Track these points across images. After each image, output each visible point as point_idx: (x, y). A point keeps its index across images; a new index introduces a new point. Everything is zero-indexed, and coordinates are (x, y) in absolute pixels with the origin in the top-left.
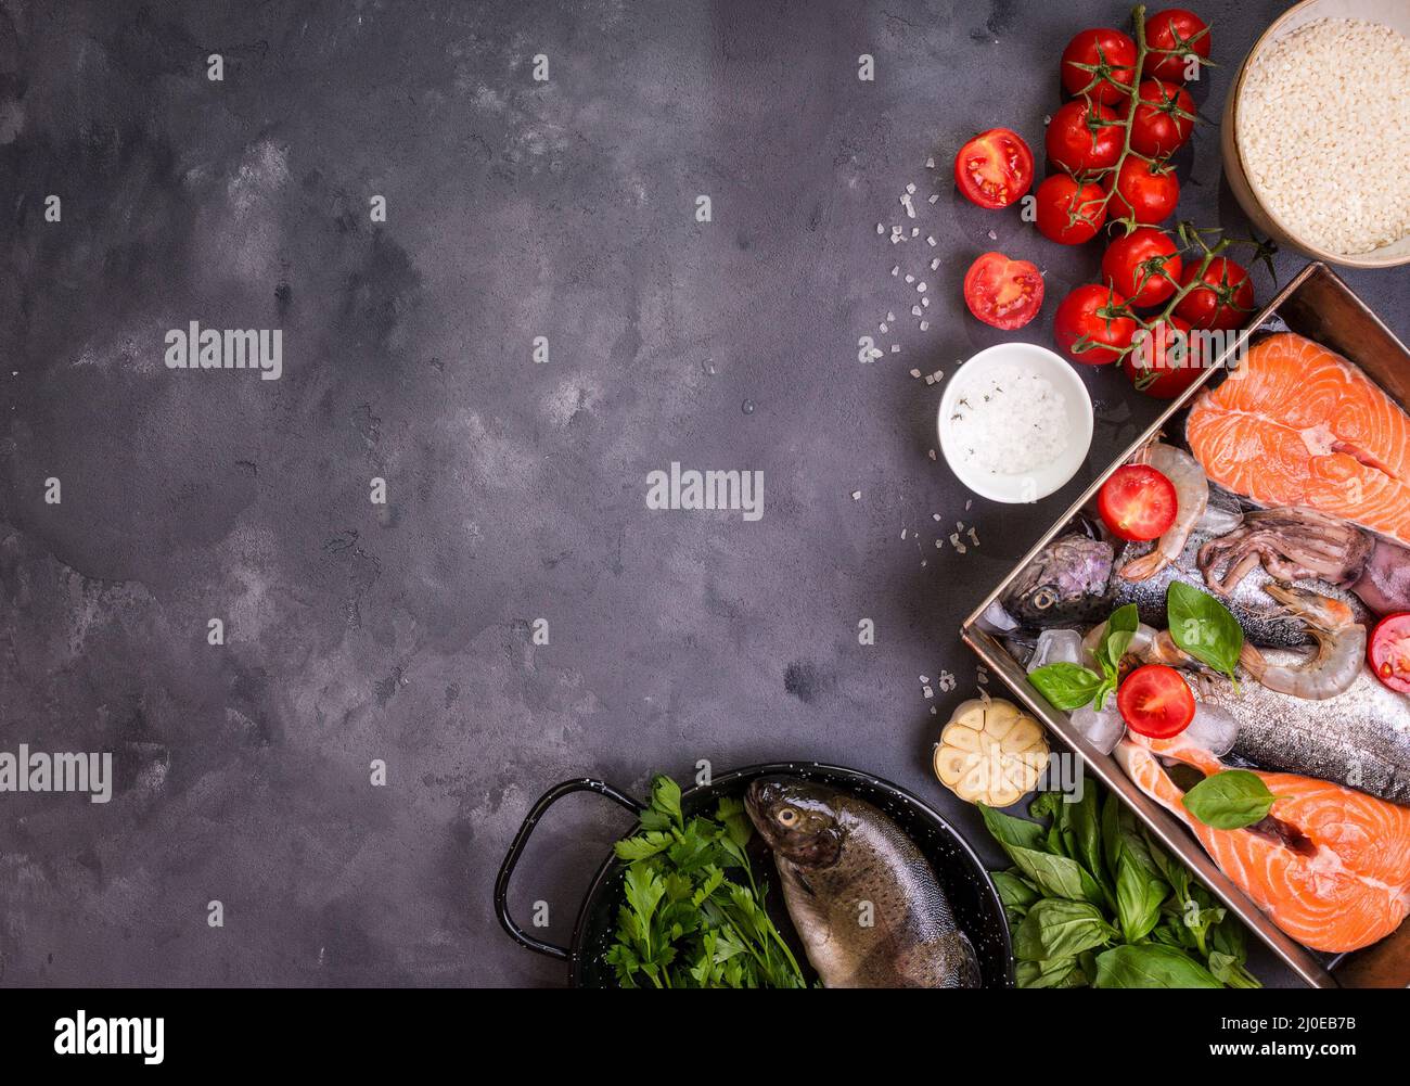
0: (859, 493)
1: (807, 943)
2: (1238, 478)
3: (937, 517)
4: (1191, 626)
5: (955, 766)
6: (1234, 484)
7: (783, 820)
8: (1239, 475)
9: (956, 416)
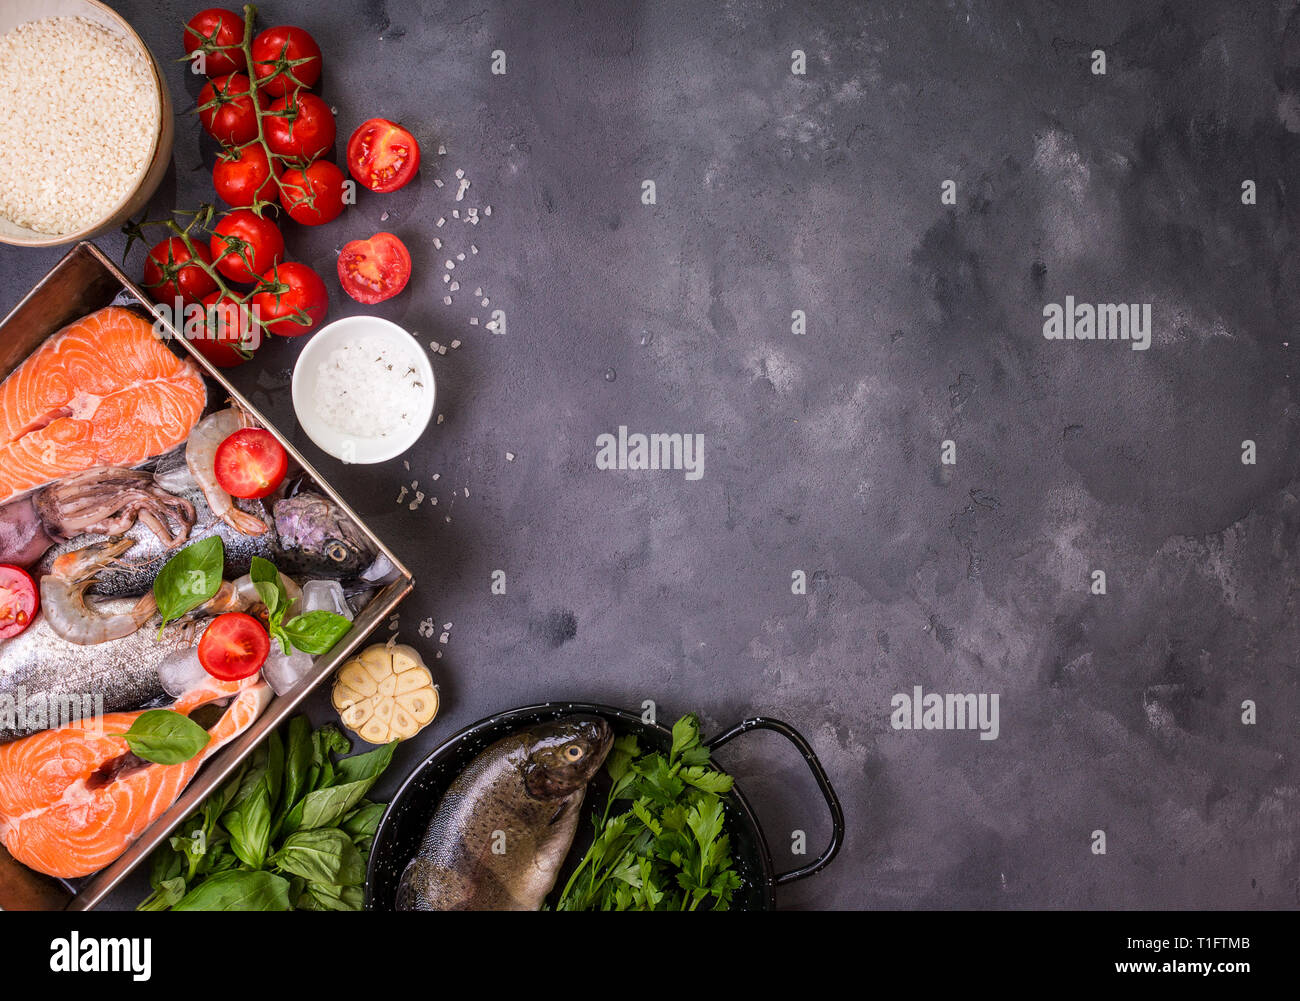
0: (508, 454)
1: (556, 870)
2: (159, 441)
3: (436, 477)
4: (198, 577)
5: (419, 706)
6: (162, 446)
7: (579, 756)
8: (157, 437)
9: (418, 384)
